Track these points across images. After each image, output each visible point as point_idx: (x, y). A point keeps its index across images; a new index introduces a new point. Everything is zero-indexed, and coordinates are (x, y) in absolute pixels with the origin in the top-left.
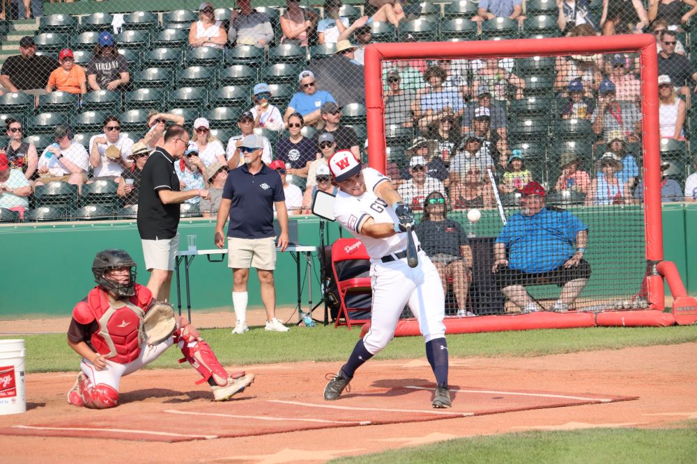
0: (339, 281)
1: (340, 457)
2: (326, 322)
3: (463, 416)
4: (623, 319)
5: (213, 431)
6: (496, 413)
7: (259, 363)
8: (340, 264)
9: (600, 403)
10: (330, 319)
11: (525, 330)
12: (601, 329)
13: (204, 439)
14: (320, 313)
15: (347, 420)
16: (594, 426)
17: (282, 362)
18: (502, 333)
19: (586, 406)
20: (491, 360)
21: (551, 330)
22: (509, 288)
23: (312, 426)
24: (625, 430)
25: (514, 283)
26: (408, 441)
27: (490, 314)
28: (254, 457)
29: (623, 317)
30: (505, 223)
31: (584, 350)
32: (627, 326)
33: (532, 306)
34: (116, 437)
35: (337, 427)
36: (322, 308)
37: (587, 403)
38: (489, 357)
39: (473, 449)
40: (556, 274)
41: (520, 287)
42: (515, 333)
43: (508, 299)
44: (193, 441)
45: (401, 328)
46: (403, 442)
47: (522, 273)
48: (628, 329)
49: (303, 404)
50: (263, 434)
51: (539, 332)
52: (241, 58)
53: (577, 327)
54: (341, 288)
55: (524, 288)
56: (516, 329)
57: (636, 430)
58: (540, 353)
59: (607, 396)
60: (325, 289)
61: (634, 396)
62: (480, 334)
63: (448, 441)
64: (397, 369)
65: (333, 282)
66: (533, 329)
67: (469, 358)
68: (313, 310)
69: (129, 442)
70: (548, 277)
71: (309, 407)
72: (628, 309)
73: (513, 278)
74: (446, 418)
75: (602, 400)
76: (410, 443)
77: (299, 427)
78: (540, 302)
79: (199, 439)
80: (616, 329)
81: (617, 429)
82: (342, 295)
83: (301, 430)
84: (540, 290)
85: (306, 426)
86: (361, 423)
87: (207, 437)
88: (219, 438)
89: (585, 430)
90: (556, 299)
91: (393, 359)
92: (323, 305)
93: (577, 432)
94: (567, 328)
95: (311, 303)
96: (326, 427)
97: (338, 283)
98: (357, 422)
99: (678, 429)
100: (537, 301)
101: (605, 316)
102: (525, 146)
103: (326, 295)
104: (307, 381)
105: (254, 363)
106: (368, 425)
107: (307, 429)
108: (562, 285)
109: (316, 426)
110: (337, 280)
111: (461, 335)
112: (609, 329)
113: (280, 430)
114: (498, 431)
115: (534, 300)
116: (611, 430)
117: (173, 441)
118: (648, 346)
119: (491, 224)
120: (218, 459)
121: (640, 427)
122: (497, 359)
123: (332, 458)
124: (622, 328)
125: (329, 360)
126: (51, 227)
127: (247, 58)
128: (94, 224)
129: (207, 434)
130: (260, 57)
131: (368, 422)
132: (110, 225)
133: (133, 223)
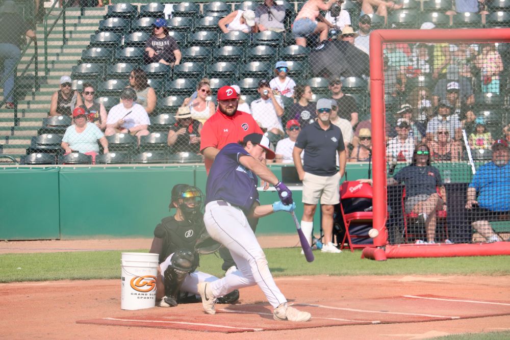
3: (451, 319)
5: (259, 325)
6: (477, 317)
11: (490, 255)
13: (253, 331)
15: (361, 320)
17: (303, 275)
18: (472, 257)
20: (467, 278)
22: (478, 222)
23: (333, 323)
26: (414, 336)
27: (463, 243)
33: (494, 237)
34: (185, 328)
35: (354, 325)
38: (466, 275)
41: (486, 222)
42: (482, 258)
44: (245, 333)
45: (394, 251)
46: (408, 337)
47: (488, 211)
49: (325, 307)
50: (297, 328)
51: (501, 257)
52: (262, 40)
54: (347, 219)
55: (489, 223)
56: (483, 254)
58: (505, 273)
63: (445, 337)
64: (394, 283)
65: (339, 215)
66: (496, 255)
67: (449, 275)
69: (195, 332)
71: (330, 309)
73: (478, 214)
74: (438, 320)
76: (414, 338)
77: (325, 324)
78: (500, 235)
79: (249, 331)
82: (347, 225)
83: (327, 326)
85: (331, 323)
86: (373, 322)
87: (255, 329)
88: (264, 330)
91: (390, 275)
96: (346, 325)
97: (344, 216)
98: (369, 321)
100: (498, 233)
102: (487, 113)
104: (326, 289)
106: (378, 323)
107: (331, 326)
109: (338, 323)
110: (343, 213)
111: (440, 258)
113: (311, 326)
114: (483, 330)
115: (495, 232)
117: (229, 332)
122: (471, 277)
125: (340, 275)
126: (117, 168)
127: (267, 40)
128: (151, 167)
129: (254, 327)
130: (277, 40)
131: (379, 322)
132: (162, 167)
133: (181, 166)
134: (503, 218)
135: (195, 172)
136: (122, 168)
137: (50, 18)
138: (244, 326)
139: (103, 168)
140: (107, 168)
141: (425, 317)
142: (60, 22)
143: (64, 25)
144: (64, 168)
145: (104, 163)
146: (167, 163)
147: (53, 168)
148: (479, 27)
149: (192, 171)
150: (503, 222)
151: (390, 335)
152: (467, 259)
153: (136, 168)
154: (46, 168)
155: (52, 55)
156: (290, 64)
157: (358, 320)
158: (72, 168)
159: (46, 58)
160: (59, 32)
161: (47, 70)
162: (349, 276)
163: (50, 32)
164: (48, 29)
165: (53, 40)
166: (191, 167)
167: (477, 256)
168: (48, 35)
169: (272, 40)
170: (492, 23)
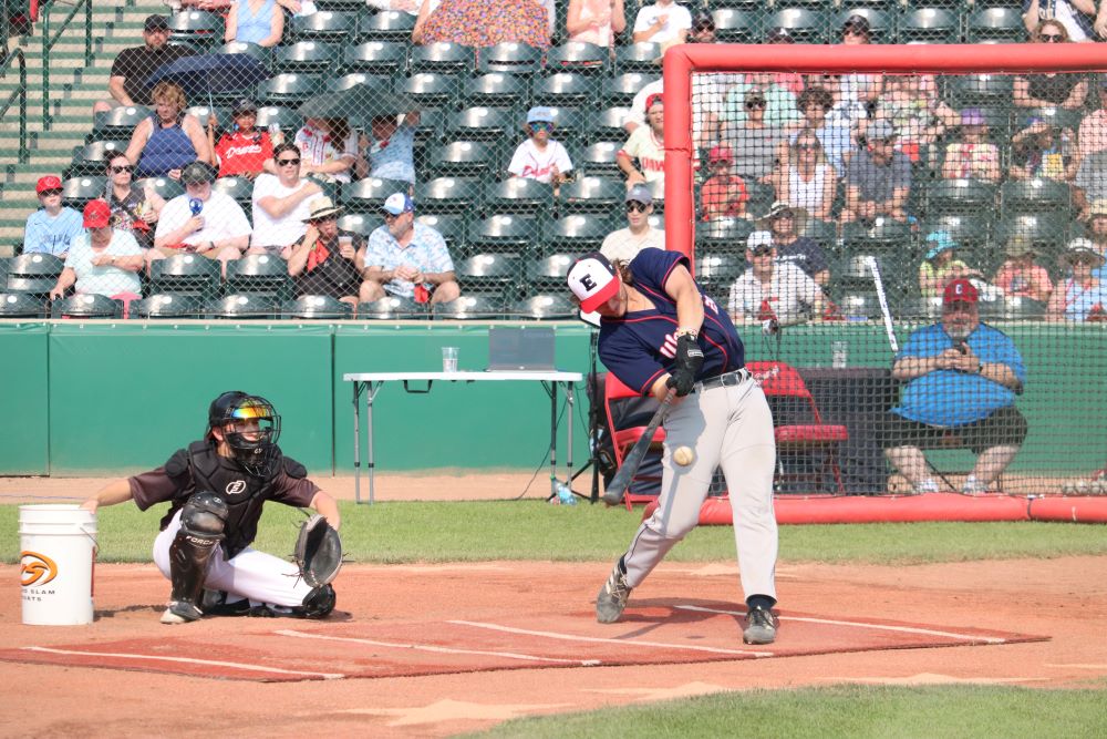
0: (616, 431)
1: (524, 715)
2: (595, 497)
3: (754, 658)
4: (1074, 509)
5: (340, 667)
6: (810, 654)
7: (461, 560)
8: (621, 405)
9: (985, 644)
10: (602, 492)
11: (912, 522)
12: (1036, 525)
13: (322, 679)
14: (585, 484)
15: (563, 657)
16: (950, 680)
17: (499, 559)
18: (872, 526)
19: (961, 648)
20: (837, 569)
21: (954, 524)
22: (897, 451)
23: (501, 664)
24: (1000, 688)
25: (905, 443)
26: (646, 695)
27: (855, 494)
28: (390, 711)
29: (1074, 507)
30: (895, 347)
31: (990, 558)
32: (1081, 521)
33: (930, 484)
34: (181, 670)
35: (543, 667)
36: (588, 477)
37: (964, 644)
38: (835, 564)
39: (739, 712)
40: (966, 431)
41: (914, 451)
42: (894, 526)
43: (896, 471)
44: (304, 682)
45: (710, 509)
46: (636, 696)
47: (927, 429)
48: (1081, 527)
49: (502, 628)
50: (419, 674)
51: (934, 525)
52: (499, 63)
53: (997, 520)
54: (618, 442)
55: (921, 453)
56: (897, 519)
57: (1018, 689)
58: (918, 561)
59: (1000, 634)
60: (595, 445)
61: (1044, 634)
62: (837, 526)
63: (706, 695)
64: (679, 578)
65: (607, 434)
66: (924, 520)
67: (801, 563)
68: (573, 479)
69: (201, 679)
70: (961, 436)
71: (511, 634)
72: (1083, 495)
73: (905, 435)
74: (725, 660)
75: (990, 640)
76: (647, 698)
77: (481, 664)
78: (947, 478)
79: (313, 679)
80: (1061, 526)
81: (986, 687)
82: (618, 453)
83: (485, 670)
84: (948, 457)
85: (496, 664)
86: (585, 663)
87: (326, 675)
88: (346, 678)
89: (934, 686)
90: (967, 474)
91: (678, 560)
92: (592, 468)
93: (920, 690)
94: (981, 521)
95: (570, 465)
96: (525, 667)
97: (614, 434)
98: (577, 661)
99: (1087, 691)
100: (942, 475)
101: (1044, 504)
102: (954, 222)
103: (597, 453)
104: (527, 591)
105: (454, 560)
106: (596, 665)
107: (493, 670)
108: (977, 450)
109: (511, 664)
110: (612, 428)
111: (804, 527)
112: (1049, 525)
113: (449, 670)
114: (790, 683)
115: (935, 473)
116: (976, 687)
117: (269, 681)
118: (1100, 554)
119: (862, 347)
120: (331, 712)
121: (1024, 687)
122: (847, 568)
123: (511, 716)
124: (1071, 525)
125: (574, 559)
126: (172, 327)
127: (509, 63)
128: (242, 326)
129: (327, 672)
130: (532, 62)
131: (597, 662)
132: (266, 327)
133: (305, 326)
134: (947, 444)
135: (333, 338)
136: (181, 327)
137: (57, 11)
138: (309, 669)
139: (141, 327)
140: (149, 327)
141: (700, 652)
142: (81, 18)
143: (89, 25)
144: (59, 326)
145: (143, 316)
146: (279, 317)
147: (37, 326)
148: (954, 40)
149: (328, 335)
150: (949, 452)
151: (604, 691)
152: (860, 528)
153: (211, 327)
154: (22, 325)
155: (57, 87)
156: (552, 114)
157: (554, 657)
158: (77, 326)
159: (46, 95)
160: (75, 41)
161: (48, 120)
162: (593, 564)
163: (54, 41)
164: (52, 33)
165: (61, 56)
166: (327, 327)
167: (884, 522)
168: (49, 47)
169: (520, 62)
170: (979, 32)
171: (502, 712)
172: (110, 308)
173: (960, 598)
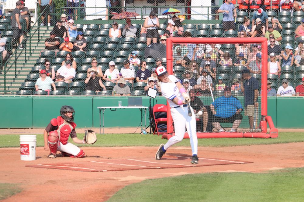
1: (148, 179)
2: (151, 133)
3: (192, 167)
4: (252, 135)
5: (106, 169)
6: (204, 166)
7: (125, 146)
8: (156, 113)
9: (240, 163)
10: (152, 132)
11: (219, 138)
12: (245, 139)
13: (102, 171)
14: (148, 130)
16: (236, 171)
17: (133, 146)
19: (235, 164)
20: (205, 148)
21: (227, 139)
23: (139, 168)
24: (247, 173)
25: (215, 122)
28: (118, 178)
29: (253, 135)
31: (237, 145)
32: (254, 138)
33: (222, 130)
34: (72, 170)
35: (148, 169)
36: (149, 128)
37: (236, 163)
38: (205, 147)
39: (193, 178)
41: (217, 123)
42: (215, 139)
43: (214, 127)
44: (99, 172)
46: (170, 175)
47: (220, 118)
48: (254, 139)
49: (138, 161)
50: (123, 170)
51: (223, 139)
52: (126, 41)
53: (237, 137)
54: (156, 121)
55: (219, 123)
56: (216, 137)
57: (251, 173)
58: (222, 146)
59: (243, 161)
60: (151, 122)
61: (252, 161)
62: (203, 139)
63: (186, 175)
64: (172, 150)
65: (153, 119)
66: (221, 138)
68: (146, 129)
70: (227, 120)
71: (140, 162)
72: (254, 132)
73: (215, 120)
74: (186, 167)
75: (241, 163)
76: (172, 175)
77: (135, 168)
78: (225, 129)
79: (100, 171)
80: (250, 139)
81: (244, 173)
82: (156, 124)
83: (136, 169)
84: (224, 124)
85: (138, 168)
86: (157, 168)
87: (103, 171)
88: (108, 171)
89: (233, 172)
92: (150, 127)
93: (230, 173)
94: (233, 138)
95: (145, 126)
96: (145, 169)
97: (155, 120)
99: (265, 173)
101: (246, 134)
102: (223, 75)
103: (151, 124)
104: (141, 153)
105: (124, 146)
106: (159, 168)
107: (138, 169)
109: (142, 168)
110: (155, 118)
112: (247, 138)
113: (129, 169)
114: (203, 172)
116: (242, 173)
117: (92, 172)
118: (260, 145)
119: (208, 101)
120: (106, 178)
121: (252, 172)
122: (207, 148)
123: (145, 179)
124: (252, 139)
125: (149, 146)
126: (58, 97)
127: (128, 41)
128: (73, 97)
129: (104, 170)
130: (132, 41)
131: (160, 168)
132: (78, 97)
133: (87, 97)
135: (93, 99)
136: (60, 97)
137: (33, 31)
138: (99, 169)
139: (52, 97)
140: (54, 97)
141: (181, 166)
142: (37, 32)
143: (39, 34)
144: (35, 97)
146: (81, 95)
147: (30, 97)
148: (222, 37)
149: (92, 99)
150: (226, 123)
151: (163, 174)
152: (208, 139)
153: (67, 97)
154: (27, 97)
155: (33, 47)
156: (137, 52)
157: (151, 167)
158: (39, 97)
159: (30, 48)
160: (36, 37)
161: (31, 54)
162: (153, 147)
163: (32, 37)
164: (31, 35)
165: (33, 40)
166: (91, 97)
167: (213, 138)
169: (130, 41)
170: (227, 35)
171: (143, 178)
172: (45, 93)
173: (233, 154)
